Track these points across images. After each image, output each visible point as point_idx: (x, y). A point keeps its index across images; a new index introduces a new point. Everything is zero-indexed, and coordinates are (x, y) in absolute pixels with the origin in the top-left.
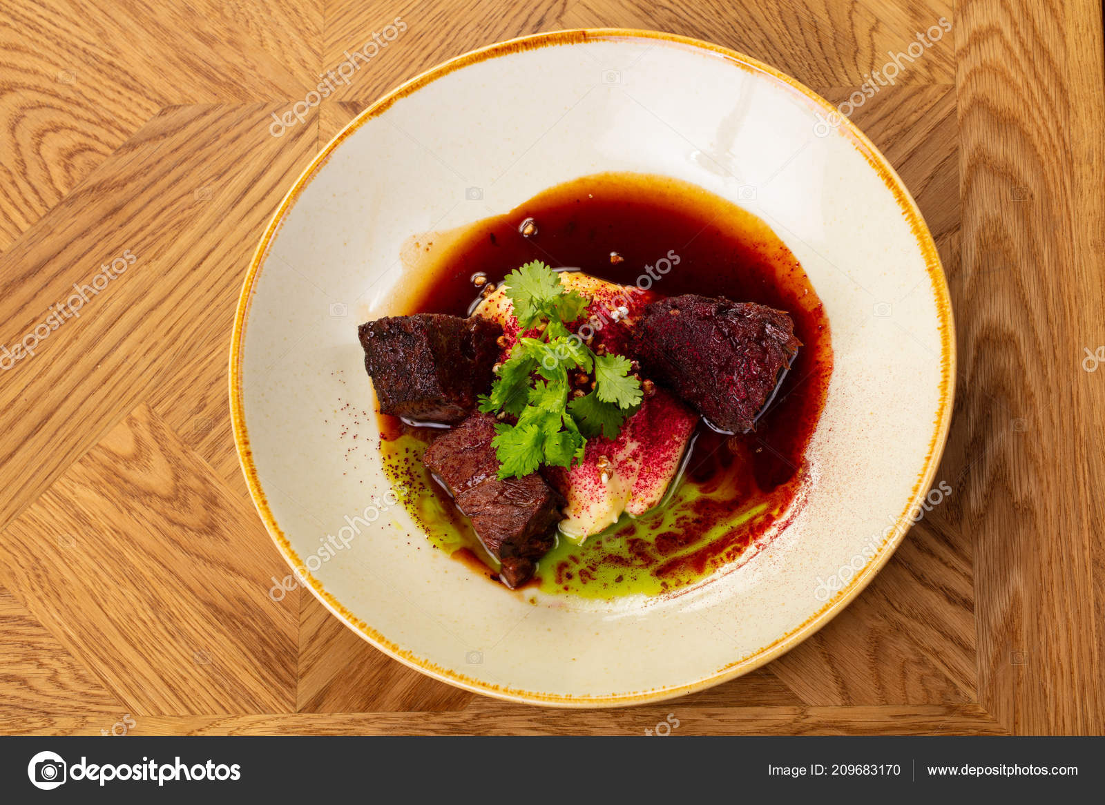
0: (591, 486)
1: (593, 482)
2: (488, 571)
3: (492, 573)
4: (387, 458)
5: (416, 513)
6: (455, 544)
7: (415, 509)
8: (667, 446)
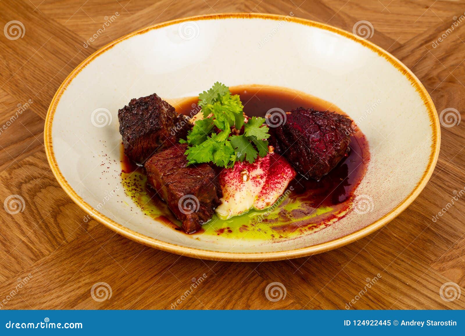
0: (236, 184)
1: (238, 181)
2: (174, 226)
3: (176, 227)
4: (124, 179)
5: (137, 201)
6: (157, 214)
7: (137, 199)
8: (279, 177)
